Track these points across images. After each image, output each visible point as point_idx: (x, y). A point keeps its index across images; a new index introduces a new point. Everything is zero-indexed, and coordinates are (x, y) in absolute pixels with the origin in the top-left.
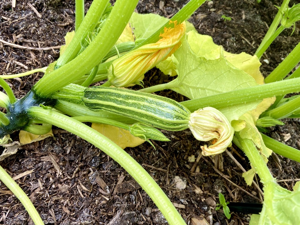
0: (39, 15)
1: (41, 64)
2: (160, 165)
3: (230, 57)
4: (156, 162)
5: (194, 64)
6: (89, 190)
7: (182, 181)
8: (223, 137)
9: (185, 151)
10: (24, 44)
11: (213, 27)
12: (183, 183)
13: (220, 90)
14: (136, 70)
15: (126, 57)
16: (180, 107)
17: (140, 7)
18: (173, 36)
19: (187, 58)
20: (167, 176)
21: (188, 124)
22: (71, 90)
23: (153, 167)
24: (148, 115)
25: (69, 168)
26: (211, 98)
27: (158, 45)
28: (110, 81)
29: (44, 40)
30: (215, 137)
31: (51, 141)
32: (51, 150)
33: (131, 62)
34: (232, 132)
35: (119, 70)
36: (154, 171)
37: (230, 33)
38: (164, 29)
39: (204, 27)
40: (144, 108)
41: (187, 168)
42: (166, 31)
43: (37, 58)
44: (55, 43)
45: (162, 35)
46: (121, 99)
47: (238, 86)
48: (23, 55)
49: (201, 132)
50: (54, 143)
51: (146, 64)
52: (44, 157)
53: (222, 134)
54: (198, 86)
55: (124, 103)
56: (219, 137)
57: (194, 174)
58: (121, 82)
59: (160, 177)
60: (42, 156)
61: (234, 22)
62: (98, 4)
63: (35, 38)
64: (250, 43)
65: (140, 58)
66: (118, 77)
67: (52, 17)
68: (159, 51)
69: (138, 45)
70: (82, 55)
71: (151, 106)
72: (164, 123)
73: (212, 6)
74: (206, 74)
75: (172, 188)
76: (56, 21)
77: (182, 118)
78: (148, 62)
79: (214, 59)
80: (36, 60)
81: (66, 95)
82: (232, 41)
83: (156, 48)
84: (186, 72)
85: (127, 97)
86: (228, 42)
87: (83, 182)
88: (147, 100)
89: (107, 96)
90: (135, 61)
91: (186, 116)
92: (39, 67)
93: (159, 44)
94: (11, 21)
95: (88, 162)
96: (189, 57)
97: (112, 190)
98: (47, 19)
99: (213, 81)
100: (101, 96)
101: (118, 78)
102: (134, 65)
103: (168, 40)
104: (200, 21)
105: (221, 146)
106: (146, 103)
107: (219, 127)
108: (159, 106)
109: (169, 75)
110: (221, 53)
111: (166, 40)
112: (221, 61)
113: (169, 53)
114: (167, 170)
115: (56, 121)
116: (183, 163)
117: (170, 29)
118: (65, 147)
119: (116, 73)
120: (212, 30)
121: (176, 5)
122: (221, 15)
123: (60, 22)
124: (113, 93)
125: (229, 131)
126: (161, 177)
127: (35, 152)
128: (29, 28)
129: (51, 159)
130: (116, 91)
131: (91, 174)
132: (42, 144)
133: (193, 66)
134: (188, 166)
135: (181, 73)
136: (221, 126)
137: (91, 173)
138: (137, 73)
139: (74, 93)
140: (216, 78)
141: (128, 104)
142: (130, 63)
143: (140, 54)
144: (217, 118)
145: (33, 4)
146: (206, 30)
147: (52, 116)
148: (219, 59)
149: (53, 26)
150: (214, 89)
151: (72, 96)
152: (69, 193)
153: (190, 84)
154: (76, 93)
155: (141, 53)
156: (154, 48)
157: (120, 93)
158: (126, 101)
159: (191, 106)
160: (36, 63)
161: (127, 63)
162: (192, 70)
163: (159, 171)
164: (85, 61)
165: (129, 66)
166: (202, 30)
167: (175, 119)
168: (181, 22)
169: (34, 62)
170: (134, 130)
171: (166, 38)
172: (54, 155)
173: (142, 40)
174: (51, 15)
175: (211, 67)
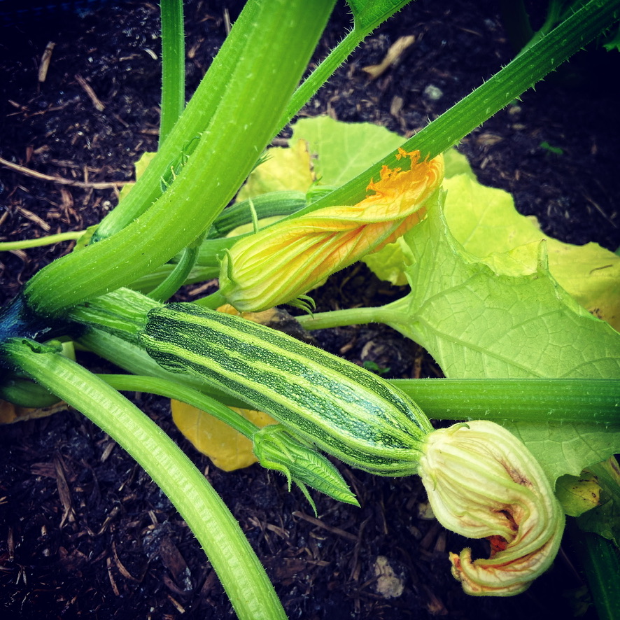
0: (99, 106)
1: (82, 222)
2: (339, 518)
3: (558, 251)
4: (330, 511)
5: (455, 274)
6: (135, 577)
7: (393, 574)
8: (526, 540)
9: (410, 488)
10: (50, 170)
11: (516, 167)
12: (397, 581)
13: (525, 365)
14: (293, 272)
15: (270, 234)
16: (399, 408)
17: (342, 105)
18: (404, 191)
19: (438, 253)
20: (356, 555)
21: (419, 464)
22: (118, 305)
23: (321, 525)
24: (304, 416)
25: (98, 503)
26: (498, 387)
27: (361, 213)
28: (222, 294)
29: (99, 164)
30: (498, 533)
31: (65, 421)
32: (63, 446)
33: (281, 251)
34: (559, 527)
35: (248, 268)
36: (320, 536)
37: (558, 185)
38: (381, 172)
39: (493, 165)
40: (294, 395)
41: (413, 537)
42: (385, 176)
43: (76, 206)
44: (124, 175)
45: (373, 185)
46: (235, 354)
47: (585, 364)
48: (43, 194)
49: (457, 505)
50: (74, 429)
51: (323, 259)
52: (40, 464)
53: (524, 527)
54: (461, 338)
55: (244, 368)
56: (514, 532)
57: (429, 554)
58: (250, 300)
59: (334, 554)
60: (38, 460)
61: (569, 159)
62: (213, 88)
63: (78, 157)
64: (604, 215)
65: (309, 241)
66: (243, 286)
67: (129, 111)
68: (361, 228)
69: (312, 201)
70: (140, 223)
71: (314, 392)
72: (347, 450)
73: (517, 118)
74: (489, 308)
75: (364, 592)
76: (139, 122)
77: (402, 445)
78: (329, 253)
79: (516, 275)
80: (72, 211)
81: (104, 316)
82: (561, 205)
83: (351, 220)
84: (432, 291)
85: (254, 352)
86: (549, 209)
87: (123, 552)
88: (305, 370)
89: (202, 339)
90: (291, 249)
91: (416, 439)
92: (77, 227)
93: (363, 210)
94: (29, 113)
95: (149, 494)
96: (445, 252)
97: (200, 581)
98: (117, 117)
99: (508, 334)
100: (185, 336)
101: (241, 290)
102: (288, 261)
103: (389, 200)
104: (486, 150)
105: (516, 570)
106: (300, 380)
107: (517, 501)
108: (337, 395)
109: (390, 283)
110: (542, 259)
111: (383, 200)
112: (538, 280)
113: (388, 235)
114: (356, 535)
115: (63, 388)
116: (402, 522)
117: (398, 172)
118: (101, 442)
119: (240, 274)
120: (513, 175)
121: (432, 108)
122: (539, 141)
123: (148, 124)
124: (218, 334)
125: (547, 520)
126: (338, 555)
127: (21, 449)
128: (69, 132)
129: (56, 473)
130: (228, 327)
131: (149, 530)
132: (43, 428)
133: (453, 277)
134: (414, 531)
135: (418, 287)
136: (524, 498)
137: (150, 527)
138: (294, 281)
139: (124, 315)
140: (518, 326)
141: (252, 374)
142: (278, 253)
143: (308, 231)
144: (511, 465)
145: (88, 79)
146: (499, 173)
147: (56, 372)
148: (534, 274)
149: (128, 134)
150: (510, 358)
151: (117, 322)
152: (83, 578)
153: (440, 325)
154: (127, 315)
155: (310, 229)
156: (348, 219)
157: (237, 337)
158: (249, 363)
159: (435, 398)
160: (72, 217)
161: (269, 251)
162: (449, 290)
163: (334, 536)
164: (146, 240)
165: (274, 261)
166: (488, 172)
167: (380, 443)
168: (432, 156)
169: (67, 215)
170: (263, 446)
171: (384, 195)
172: (68, 459)
173: (326, 191)
174: (128, 108)
175: (507, 291)
